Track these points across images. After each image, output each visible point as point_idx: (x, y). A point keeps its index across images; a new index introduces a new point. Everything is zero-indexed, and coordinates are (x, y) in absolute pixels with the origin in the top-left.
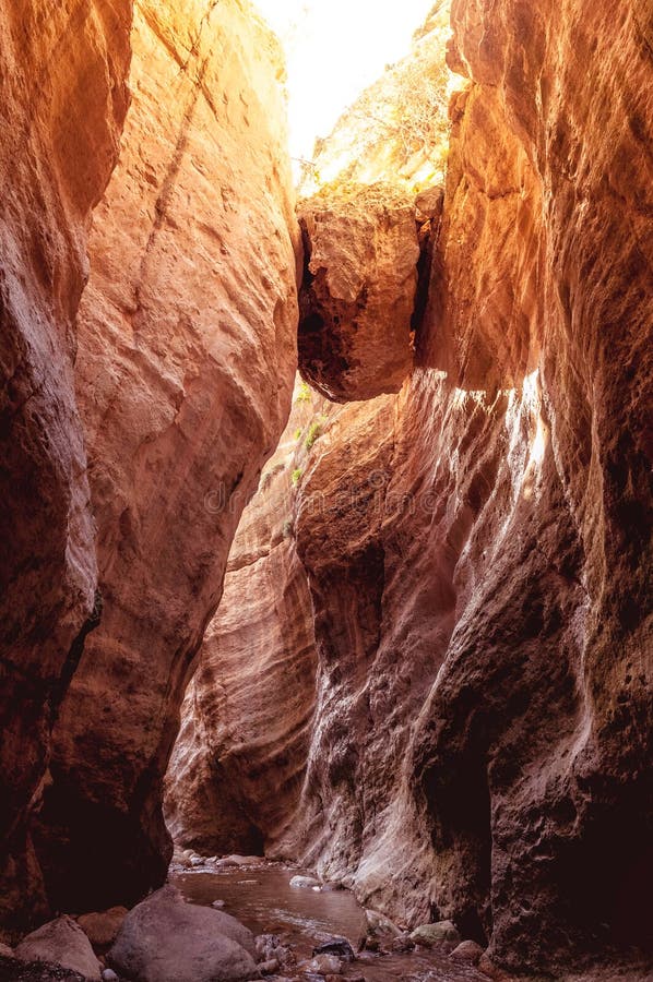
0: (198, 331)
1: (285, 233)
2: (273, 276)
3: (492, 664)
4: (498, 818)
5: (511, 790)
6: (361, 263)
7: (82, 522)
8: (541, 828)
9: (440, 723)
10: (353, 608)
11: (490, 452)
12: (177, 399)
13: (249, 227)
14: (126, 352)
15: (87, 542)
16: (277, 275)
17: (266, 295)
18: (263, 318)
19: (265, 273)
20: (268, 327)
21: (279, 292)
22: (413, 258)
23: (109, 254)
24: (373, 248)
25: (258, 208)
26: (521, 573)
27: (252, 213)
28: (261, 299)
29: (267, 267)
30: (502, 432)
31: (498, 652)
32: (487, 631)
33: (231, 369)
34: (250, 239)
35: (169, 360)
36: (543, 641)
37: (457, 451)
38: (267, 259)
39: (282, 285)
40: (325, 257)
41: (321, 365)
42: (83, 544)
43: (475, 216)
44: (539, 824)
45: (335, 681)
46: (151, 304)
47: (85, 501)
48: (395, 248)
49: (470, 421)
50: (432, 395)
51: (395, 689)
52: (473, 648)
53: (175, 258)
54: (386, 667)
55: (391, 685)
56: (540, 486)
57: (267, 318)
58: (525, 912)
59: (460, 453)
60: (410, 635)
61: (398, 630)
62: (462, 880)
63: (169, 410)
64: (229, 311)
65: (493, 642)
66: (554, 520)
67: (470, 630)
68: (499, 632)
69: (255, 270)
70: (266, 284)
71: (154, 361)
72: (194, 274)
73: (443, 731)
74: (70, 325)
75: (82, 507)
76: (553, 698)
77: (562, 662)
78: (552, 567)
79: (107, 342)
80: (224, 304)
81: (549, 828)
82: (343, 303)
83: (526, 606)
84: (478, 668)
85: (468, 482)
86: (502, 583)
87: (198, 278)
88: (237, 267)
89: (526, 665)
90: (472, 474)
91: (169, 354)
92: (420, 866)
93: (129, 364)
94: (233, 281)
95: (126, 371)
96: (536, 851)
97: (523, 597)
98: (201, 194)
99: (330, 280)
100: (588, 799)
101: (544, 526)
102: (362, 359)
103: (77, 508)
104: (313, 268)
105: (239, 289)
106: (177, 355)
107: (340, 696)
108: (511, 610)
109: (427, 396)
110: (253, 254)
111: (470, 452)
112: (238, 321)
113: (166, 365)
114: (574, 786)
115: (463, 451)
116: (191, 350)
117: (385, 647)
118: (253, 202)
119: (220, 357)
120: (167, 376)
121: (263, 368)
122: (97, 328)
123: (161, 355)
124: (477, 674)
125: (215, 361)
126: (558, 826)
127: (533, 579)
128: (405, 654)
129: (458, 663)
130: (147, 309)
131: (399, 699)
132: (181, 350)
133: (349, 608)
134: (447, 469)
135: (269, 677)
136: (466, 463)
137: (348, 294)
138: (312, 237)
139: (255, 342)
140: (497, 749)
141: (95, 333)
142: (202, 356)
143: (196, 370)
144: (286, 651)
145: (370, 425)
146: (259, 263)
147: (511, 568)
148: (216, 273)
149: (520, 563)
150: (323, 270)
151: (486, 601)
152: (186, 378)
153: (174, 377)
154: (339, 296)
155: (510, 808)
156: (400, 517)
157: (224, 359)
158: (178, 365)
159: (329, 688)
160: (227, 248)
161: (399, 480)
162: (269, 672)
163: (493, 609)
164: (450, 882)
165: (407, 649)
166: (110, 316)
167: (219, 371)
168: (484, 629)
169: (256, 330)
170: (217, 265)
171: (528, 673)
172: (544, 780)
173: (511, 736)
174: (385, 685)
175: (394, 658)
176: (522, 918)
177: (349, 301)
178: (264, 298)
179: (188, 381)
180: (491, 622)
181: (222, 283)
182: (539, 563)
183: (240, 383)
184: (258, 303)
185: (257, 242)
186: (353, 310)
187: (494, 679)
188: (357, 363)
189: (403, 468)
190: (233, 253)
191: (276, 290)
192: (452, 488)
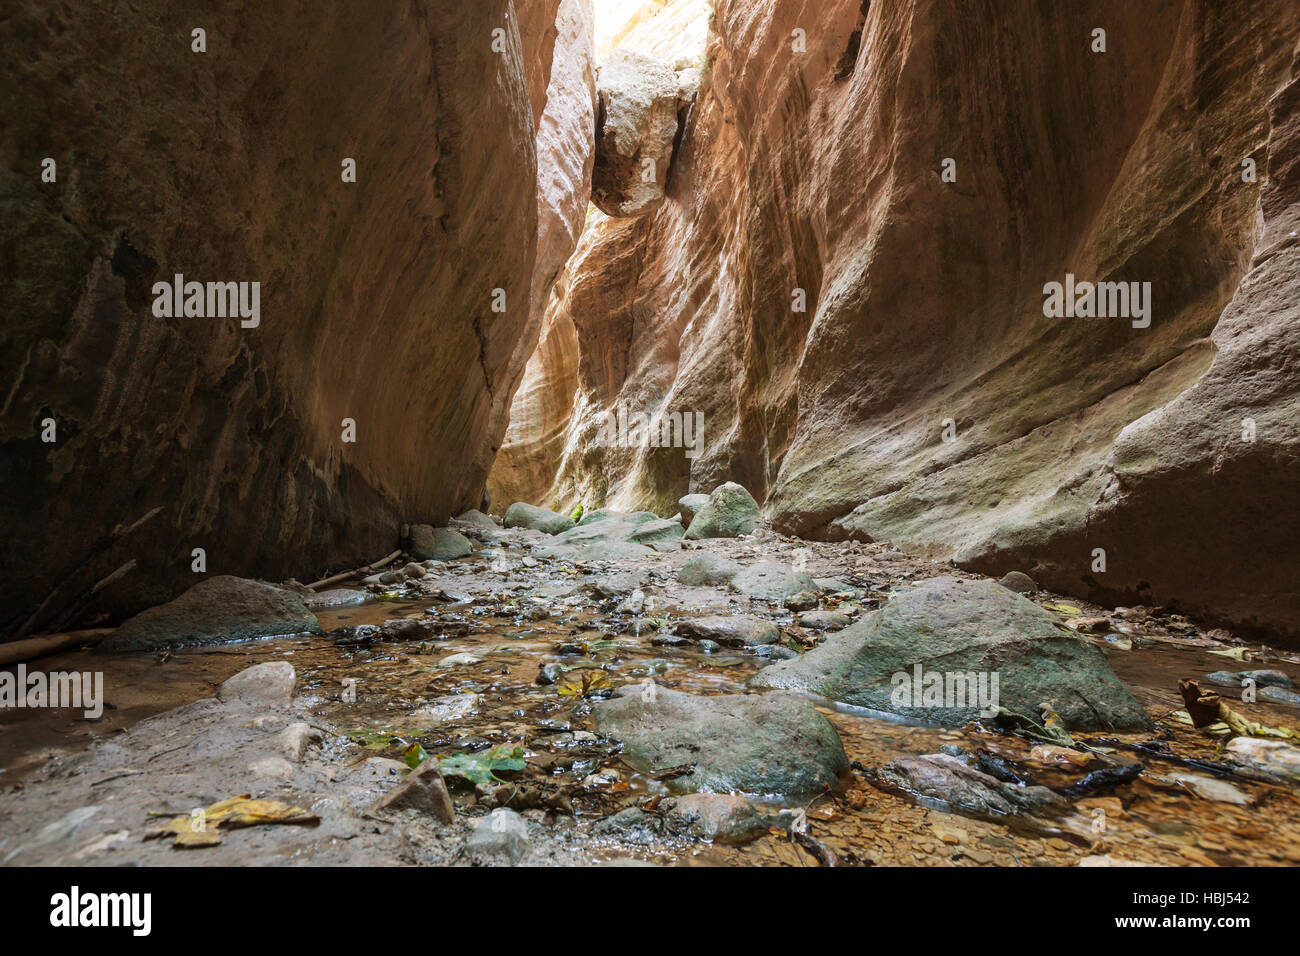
1: (591, 110)
2: (584, 142)
3: (698, 395)
6: (638, 132)
10: (609, 355)
13: (573, 112)
17: (579, 157)
18: (576, 173)
19: (579, 141)
20: (578, 177)
22: (672, 132)
24: (647, 122)
25: (578, 97)
26: (717, 351)
27: (574, 101)
28: (576, 160)
29: (580, 137)
30: (717, 263)
31: (702, 388)
32: (698, 377)
33: (558, 210)
34: (572, 121)
36: (724, 384)
37: (689, 266)
38: (581, 131)
39: (587, 147)
40: (615, 125)
41: (605, 193)
45: (592, 400)
48: (662, 123)
49: (698, 250)
50: (676, 221)
52: (690, 386)
54: (630, 393)
57: (579, 172)
60: (648, 375)
61: (640, 370)
64: (559, 172)
65: (701, 383)
66: (735, 329)
67: (688, 376)
68: (704, 379)
69: (575, 142)
70: (579, 150)
76: (725, 410)
77: (731, 395)
78: (733, 350)
80: (556, 168)
81: (717, 467)
82: (624, 157)
83: (718, 368)
84: (691, 395)
85: (694, 288)
86: (707, 354)
88: (565, 141)
89: (715, 395)
90: (696, 284)
94: (562, 151)
96: (711, 478)
97: (717, 363)
99: (616, 141)
100: (735, 452)
104: (606, 130)
105: (565, 156)
107: (595, 410)
108: (711, 369)
109: (672, 220)
110: (574, 131)
111: (697, 269)
112: (564, 177)
114: (729, 448)
115: (692, 268)
117: (630, 381)
118: (575, 94)
119: (553, 203)
121: (574, 205)
124: (691, 398)
125: (551, 206)
127: (723, 355)
128: (644, 386)
129: (680, 393)
133: (606, 354)
134: (681, 275)
135: (532, 397)
136: (694, 276)
137: (627, 152)
138: (607, 108)
139: (571, 189)
144: (547, 379)
145: (627, 231)
146: (577, 136)
147: (713, 348)
148: (554, 148)
149: (717, 346)
150: (612, 134)
151: (699, 362)
154: (622, 152)
155: (701, 461)
156: (647, 299)
157: (555, 204)
159: (587, 406)
160: (560, 129)
161: (647, 273)
162: (532, 393)
163: (702, 367)
165: (644, 382)
167: (553, 212)
168: (696, 376)
169: (573, 182)
171: (715, 399)
172: (717, 447)
175: (636, 388)
177: (627, 156)
178: (578, 159)
180: (700, 374)
181: (556, 154)
182: (727, 347)
183: (562, 218)
184: (575, 163)
185: (577, 122)
186: (630, 162)
187: (699, 401)
188: (631, 198)
189: (652, 265)
190: (563, 132)
191: (585, 152)
192: (684, 288)
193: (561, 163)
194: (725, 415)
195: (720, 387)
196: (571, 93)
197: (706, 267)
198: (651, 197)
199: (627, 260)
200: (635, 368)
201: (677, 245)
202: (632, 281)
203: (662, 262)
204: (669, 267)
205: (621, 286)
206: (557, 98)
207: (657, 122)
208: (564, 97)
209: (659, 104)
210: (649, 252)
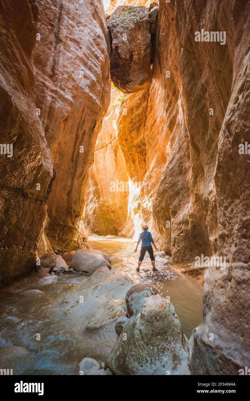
0: (75, 79)
1: (102, 35)
2: (98, 53)
3: (170, 183)
4: (173, 224)
5: (175, 217)
6: (130, 43)
7: (46, 152)
8: (182, 227)
9: (159, 198)
10: (137, 162)
11: (174, 112)
12: (71, 104)
13: (89, 36)
14: (52, 91)
15: (48, 157)
16: (100, 52)
17: (97, 61)
18: (97, 70)
19: (96, 53)
20: (99, 73)
21: (102, 59)
22: (148, 40)
23: (41, 57)
24: (134, 37)
25: (91, 28)
26: (178, 156)
27: (89, 30)
28: (95, 63)
29: (96, 50)
30: (177, 106)
31: (171, 179)
32: (169, 173)
33: (87, 90)
34: (89, 41)
35: (66, 91)
36: (183, 176)
37: (165, 112)
38: (96, 47)
39: (102, 55)
40: (117, 42)
41: (120, 82)
42: (47, 158)
43: (167, 25)
44: (181, 226)
46: (58, 72)
47: (46, 145)
48: (142, 36)
49: (168, 101)
50: (158, 90)
51: (151, 187)
52: (166, 178)
53: (64, 54)
54: (148, 180)
55: (150, 185)
56: (183, 130)
57: (98, 70)
58: (178, 248)
59: (166, 112)
60: (154, 170)
61: (151, 168)
62: (166, 240)
63: (69, 108)
64: (85, 69)
65: (171, 176)
66: (185, 141)
67: (165, 172)
68: (172, 173)
69: (93, 52)
70: (97, 57)
71: (62, 92)
72: (71, 58)
73: (160, 201)
74: (33, 93)
75: (45, 147)
76: (185, 192)
77: (187, 183)
78: (185, 155)
79: (45, 89)
80: (82, 67)
81: (183, 227)
82: (125, 59)
83: (179, 167)
84: (167, 183)
85: (169, 122)
86: (173, 159)
87: (73, 60)
88: (86, 53)
89: (179, 183)
90: (169, 119)
91: (66, 89)
92: (157, 237)
93: (53, 95)
94: (85, 58)
95: (53, 98)
96: (181, 233)
97: (178, 163)
98: (70, 27)
99: (120, 51)
100: (191, 220)
101: (183, 143)
102: (133, 79)
103: (44, 149)
104: (114, 47)
105: (87, 61)
106: (69, 89)
108: (175, 167)
109: (157, 90)
110: (91, 46)
111: (169, 112)
112: (88, 72)
113: (66, 93)
114: (188, 217)
115: (167, 111)
116: (73, 86)
117: (147, 174)
118: (89, 26)
119: (84, 87)
120: (66, 96)
121: (99, 88)
122: (41, 84)
123: (64, 90)
124: (167, 185)
125: (82, 88)
126: (185, 226)
127: (181, 158)
128: (153, 176)
129: (162, 182)
130: (57, 74)
131: (152, 189)
132: (70, 87)
134: (163, 117)
136: (168, 116)
137: (126, 56)
138: (112, 34)
139: (94, 79)
140: (172, 206)
141: (41, 86)
142: (77, 88)
143: (76, 92)
145: (139, 100)
146: (93, 49)
147: (175, 154)
148: (79, 56)
149: (178, 153)
150: (117, 48)
151: (169, 164)
152: (73, 96)
153: (69, 97)
154: (123, 56)
155: (175, 222)
156: (150, 132)
157: (85, 87)
158: (70, 92)
160: (81, 46)
161: (149, 119)
163: (171, 167)
164: (164, 241)
165: (154, 174)
166: (45, 79)
167: (83, 92)
168: (168, 172)
169: (95, 75)
170: (79, 53)
171: (179, 185)
172: (182, 215)
173: (176, 202)
174: (148, 185)
175: (150, 177)
176: (178, 250)
177: (127, 58)
178: (96, 62)
179: (73, 97)
180: (170, 170)
181: (81, 59)
182: (182, 153)
183: (91, 95)
184: (95, 64)
185: (92, 41)
186: (129, 61)
187: (171, 187)
188: (131, 81)
189: (150, 115)
190: (84, 48)
191: (101, 58)
192: (164, 124)
193: (85, 64)
194: (186, 195)
195: (180, 178)
196: (85, 26)
197: (173, 110)
198: (142, 78)
199: (139, 115)
200: (149, 168)
201: (159, 102)
202: (143, 125)
203: (154, 113)
204: (158, 114)
205: (138, 129)
206: (77, 29)
207: (140, 37)
208: (82, 28)
209: (138, 25)
210: (149, 109)
